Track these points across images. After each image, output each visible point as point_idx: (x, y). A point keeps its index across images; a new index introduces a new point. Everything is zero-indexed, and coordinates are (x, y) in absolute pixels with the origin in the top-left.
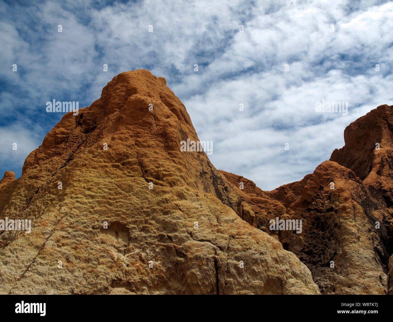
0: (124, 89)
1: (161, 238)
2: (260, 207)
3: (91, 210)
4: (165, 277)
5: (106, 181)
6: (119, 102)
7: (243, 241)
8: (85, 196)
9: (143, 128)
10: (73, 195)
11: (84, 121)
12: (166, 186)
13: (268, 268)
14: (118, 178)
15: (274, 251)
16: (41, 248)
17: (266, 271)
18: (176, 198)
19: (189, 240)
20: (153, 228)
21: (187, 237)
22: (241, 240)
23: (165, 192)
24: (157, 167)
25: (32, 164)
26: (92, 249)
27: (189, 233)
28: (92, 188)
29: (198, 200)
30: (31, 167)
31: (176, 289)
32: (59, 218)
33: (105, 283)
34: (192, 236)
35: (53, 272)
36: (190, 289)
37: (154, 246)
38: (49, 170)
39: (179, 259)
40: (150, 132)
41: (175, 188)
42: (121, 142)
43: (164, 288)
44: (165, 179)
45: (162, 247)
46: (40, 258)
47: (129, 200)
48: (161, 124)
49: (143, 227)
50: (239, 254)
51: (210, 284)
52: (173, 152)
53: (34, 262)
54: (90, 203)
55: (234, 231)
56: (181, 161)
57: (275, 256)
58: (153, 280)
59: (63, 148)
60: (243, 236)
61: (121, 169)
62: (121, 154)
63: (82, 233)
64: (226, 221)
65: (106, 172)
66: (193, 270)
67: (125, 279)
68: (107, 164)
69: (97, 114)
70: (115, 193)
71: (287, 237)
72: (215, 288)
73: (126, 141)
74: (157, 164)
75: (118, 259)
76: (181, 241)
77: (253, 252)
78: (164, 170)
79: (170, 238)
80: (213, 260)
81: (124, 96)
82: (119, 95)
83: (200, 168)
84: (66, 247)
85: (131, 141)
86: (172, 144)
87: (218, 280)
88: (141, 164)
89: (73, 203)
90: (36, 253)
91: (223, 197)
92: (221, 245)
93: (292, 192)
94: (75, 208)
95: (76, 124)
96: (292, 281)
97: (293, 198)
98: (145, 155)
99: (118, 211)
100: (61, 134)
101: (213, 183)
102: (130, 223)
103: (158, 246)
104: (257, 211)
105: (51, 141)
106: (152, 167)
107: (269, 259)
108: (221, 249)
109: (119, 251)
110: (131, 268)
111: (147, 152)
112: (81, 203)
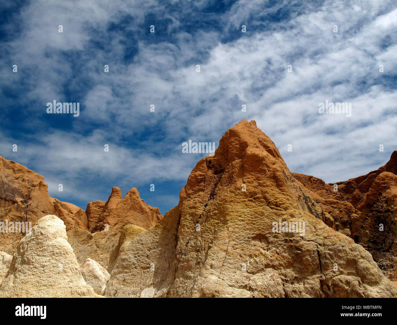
0: (238, 142)
1: (286, 241)
2: (333, 207)
3: (245, 228)
4: (291, 262)
5: (248, 211)
6: (237, 152)
7: (332, 240)
8: (239, 220)
9: (261, 173)
10: (232, 221)
11: (213, 166)
12: (283, 210)
13: (347, 254)
14: (254, 208)
15: (350, 245)
16: (226, 251)
17: (346, 256)
18: (289, 217)
19: (302, 241)
20: (280, 236)
21: (300, 240)
22: (331, 239)
23: (283, 215)
24: (275, 199)
25: (185, 198)
26: (250, 250)
27: (301, 237)
28: (241, 215)
29: (302, 217)
30: (186, 200)
31: (298, 267)
32: (230, 234)
33: (261, 266)
34: (303, 239)
35: (236, 263)
36: (306, 267)
37: (283, 245)
38: (201, 202)
39: (298, 251)
40: (266, 176)
41: (288, 211)
42: (249, 184)
43: (291, 267)
44: (281, 206)
45: (287, 246)
46: (228, 256)
47: (264, 220)
48: (272, 170)
49: (274, 235)
50: (330, 247)
51: (317, 264)
52: (282, 188)
53: (225, 258)
54: (243, 224)
55: (326, 235)
56: (287, 193)
57: (350, 247)
58: (285, 264)
59: (203, 186)
60: (331, 237)
61: (254, 202)
62: (251, 193)
63: (244, 242)
64: (320, 229)
65: (246, 205)
66: (307, 257)
67: (271, 264)
68: (245, 200)
69: (220, 160)
70: (255, 217)
71: (357, 231)
72: (319, 266)
73: (252, 183)
74: (275, 197)
75: (265, 254)
76: (297, 242)
77: (338, 246)
78: (280, 201)
79: (291, 241)
80: (317, 251)
81: (239, 148)
82: (235, 147)
83: (297, 194)
84: (238, 250)
85: (255, 184)
86: (281, 183)
87: (320, 262)
88: (265, 198)
89: (234, 225)
90: (225, 254)
91: (312, 211)
92: (319, 243)
93: (358, 191)
94: (236, 228)
95: (207, 168)
96: (361, 260)
97: (359, 195)
98: (266, 192)
99: (259, 227)
100: (200, 176)
101: (306, 203)
102: (267, 234)
103: (285, 245)
104: (331, 211)
105: (194, 181)
106: (272, 199)
107: (348, 250)
108: (320, 245)
109: (264, 250)
110: (273, 258)
111: (267, 190)
112: (238, 225)
